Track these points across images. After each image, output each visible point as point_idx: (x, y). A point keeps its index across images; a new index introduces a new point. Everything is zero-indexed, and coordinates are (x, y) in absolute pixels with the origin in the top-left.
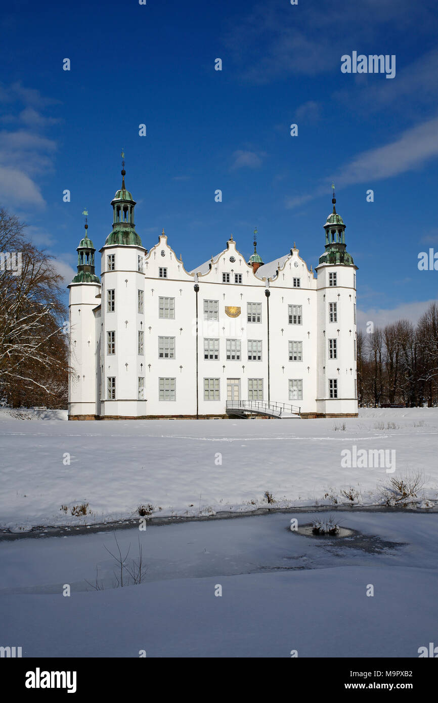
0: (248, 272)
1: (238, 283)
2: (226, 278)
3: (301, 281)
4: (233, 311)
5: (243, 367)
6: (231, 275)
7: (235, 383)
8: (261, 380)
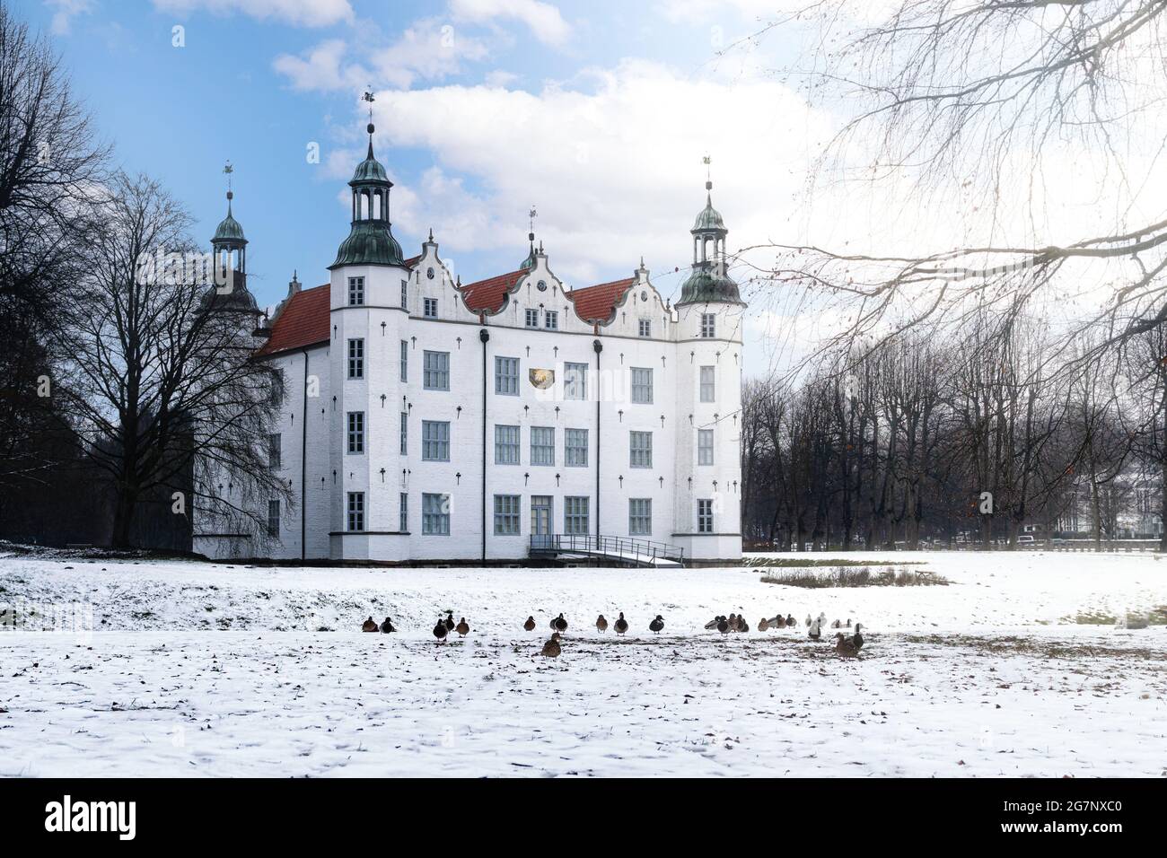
0: (566, 308)
1: (551, 328)
2: (531, 317)
3: (652, 325)
5: (558, 476)
6: (539, 313)
7: (543, 503)
8: (586, 499)
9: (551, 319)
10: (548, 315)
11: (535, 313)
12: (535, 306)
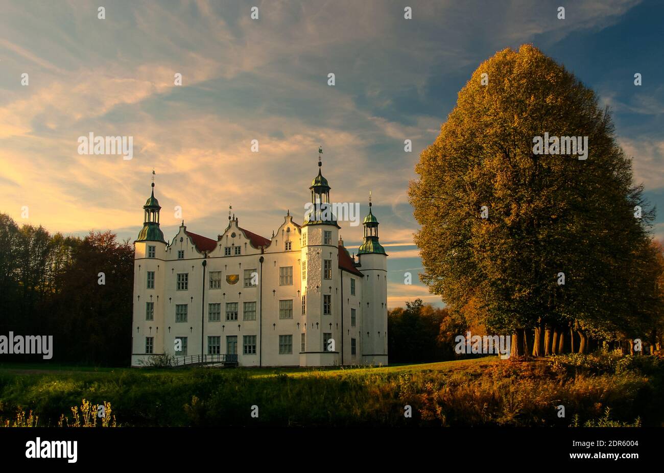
0: (246, 243)
1: (238, 255)
2: (228, 251)
3: (292, 244)
4: (232, 279)
5: (239, 326)
6: (231, 248)
7: (232, 339)
8: (254, 337)
9: (238, 250)
10: (236, 248)
11: (229, 249)
12: (230, 245)
